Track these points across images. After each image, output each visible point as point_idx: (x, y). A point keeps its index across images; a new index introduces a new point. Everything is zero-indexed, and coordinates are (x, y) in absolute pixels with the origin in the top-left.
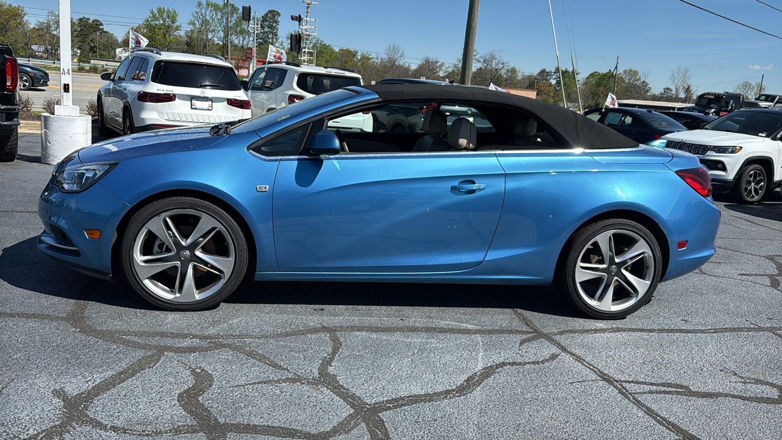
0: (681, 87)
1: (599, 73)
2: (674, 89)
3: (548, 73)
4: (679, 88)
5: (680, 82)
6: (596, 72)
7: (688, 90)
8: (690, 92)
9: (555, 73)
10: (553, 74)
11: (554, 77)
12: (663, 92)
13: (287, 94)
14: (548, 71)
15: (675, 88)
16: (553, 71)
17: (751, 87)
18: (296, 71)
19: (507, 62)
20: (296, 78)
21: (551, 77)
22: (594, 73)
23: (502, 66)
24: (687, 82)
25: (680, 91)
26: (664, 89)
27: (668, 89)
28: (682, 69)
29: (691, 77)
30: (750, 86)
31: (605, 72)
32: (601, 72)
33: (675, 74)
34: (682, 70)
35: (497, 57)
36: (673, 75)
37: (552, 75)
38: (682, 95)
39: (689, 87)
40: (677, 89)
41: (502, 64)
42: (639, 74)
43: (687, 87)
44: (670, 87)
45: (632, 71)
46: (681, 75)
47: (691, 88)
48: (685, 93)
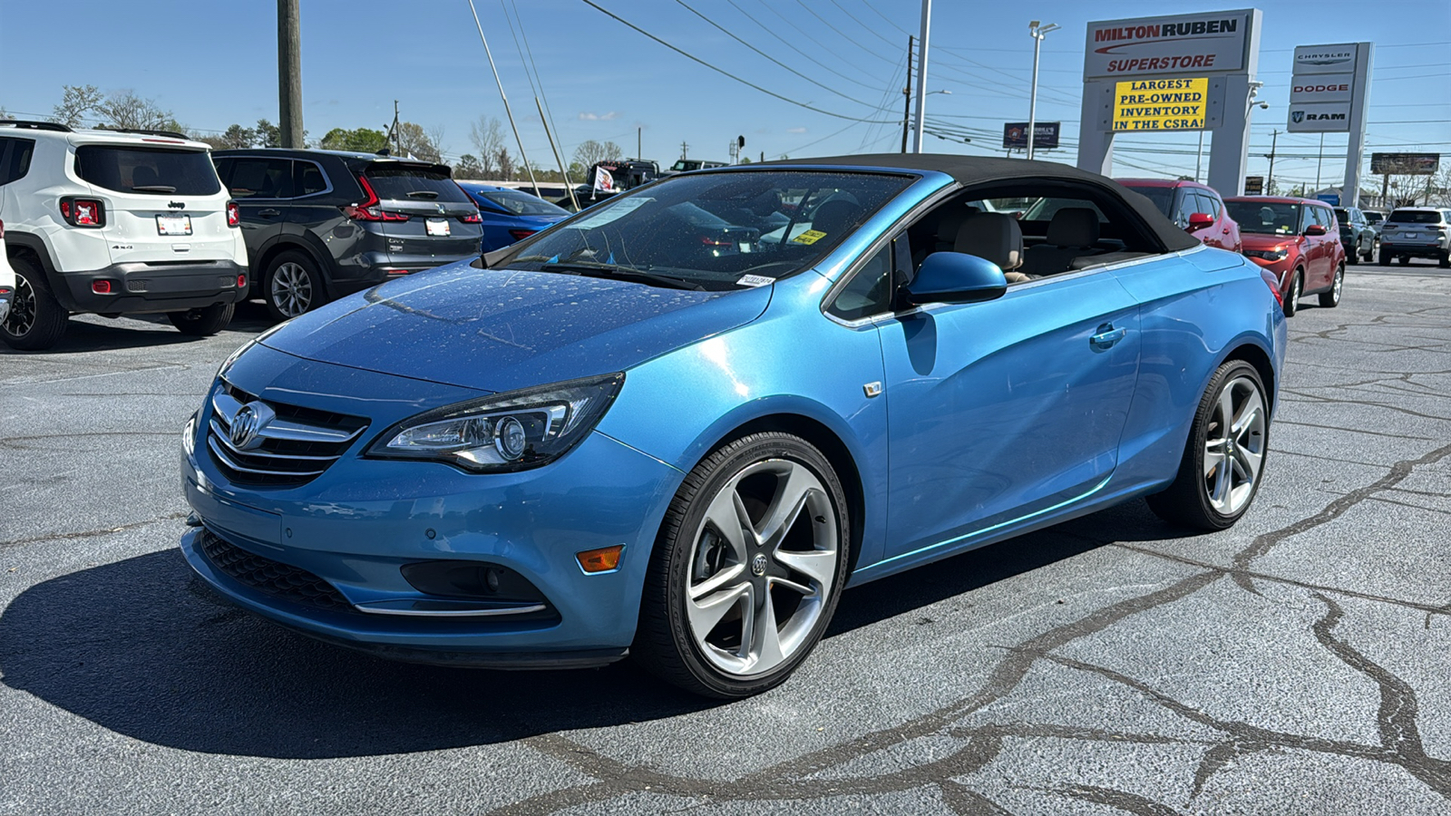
0: (491, 155)
1: (344, 132)
2: (479, 157)
3: (245, 132)
4: (489, 154)
5: (488, 145)
6: (339, 130)
7: (503, 158)
8: (508, 161)
9: (259, 132)
10: (255, 134)
11: (259, 140)
12: (461, 163)
13: (55, 197)
14: (245, 129)
15: (482, 156)
16: (256, 129)
17: (599, 149)
18: (69, 142)
19: (168, 112)
20: (70, 158)
21: (254, 140)
22: (335, 131)
23: (159, 120)
24: (499, 144)
25: (491, 160)
26: (462, 158)
27: (468, 157)
28: (488, 122)
29: (505, 136)
30: (598, 147)
31: (354, 129)
32: (347, 130)
33: (478, 131)
34: (489, 124)
35: (144, 103)
36: (475, 133)
37: (255, 137)
38: (495, 167)
39: (504, 152)
40: (485, 157)
41: (158, 117)
42: (424, 132)
43: (500, 154)
44: (471, 155)
45: (410, 126)
46: (488, 133)
47: (508, 155)
48: (499, 163)
